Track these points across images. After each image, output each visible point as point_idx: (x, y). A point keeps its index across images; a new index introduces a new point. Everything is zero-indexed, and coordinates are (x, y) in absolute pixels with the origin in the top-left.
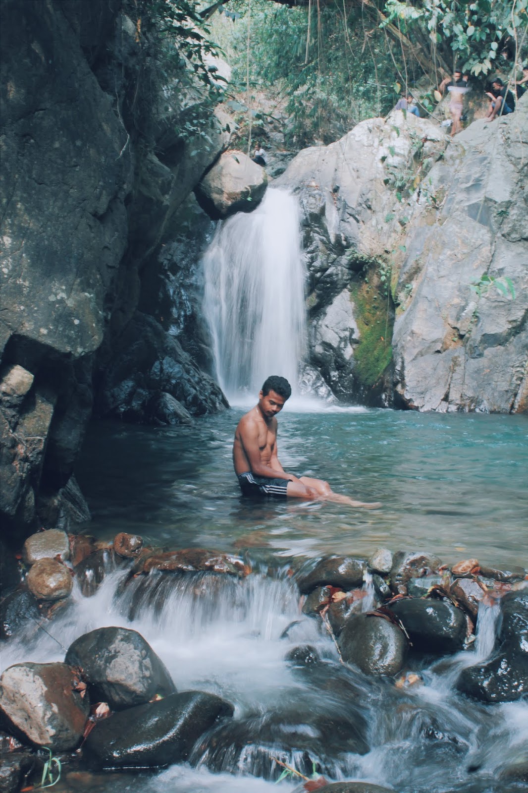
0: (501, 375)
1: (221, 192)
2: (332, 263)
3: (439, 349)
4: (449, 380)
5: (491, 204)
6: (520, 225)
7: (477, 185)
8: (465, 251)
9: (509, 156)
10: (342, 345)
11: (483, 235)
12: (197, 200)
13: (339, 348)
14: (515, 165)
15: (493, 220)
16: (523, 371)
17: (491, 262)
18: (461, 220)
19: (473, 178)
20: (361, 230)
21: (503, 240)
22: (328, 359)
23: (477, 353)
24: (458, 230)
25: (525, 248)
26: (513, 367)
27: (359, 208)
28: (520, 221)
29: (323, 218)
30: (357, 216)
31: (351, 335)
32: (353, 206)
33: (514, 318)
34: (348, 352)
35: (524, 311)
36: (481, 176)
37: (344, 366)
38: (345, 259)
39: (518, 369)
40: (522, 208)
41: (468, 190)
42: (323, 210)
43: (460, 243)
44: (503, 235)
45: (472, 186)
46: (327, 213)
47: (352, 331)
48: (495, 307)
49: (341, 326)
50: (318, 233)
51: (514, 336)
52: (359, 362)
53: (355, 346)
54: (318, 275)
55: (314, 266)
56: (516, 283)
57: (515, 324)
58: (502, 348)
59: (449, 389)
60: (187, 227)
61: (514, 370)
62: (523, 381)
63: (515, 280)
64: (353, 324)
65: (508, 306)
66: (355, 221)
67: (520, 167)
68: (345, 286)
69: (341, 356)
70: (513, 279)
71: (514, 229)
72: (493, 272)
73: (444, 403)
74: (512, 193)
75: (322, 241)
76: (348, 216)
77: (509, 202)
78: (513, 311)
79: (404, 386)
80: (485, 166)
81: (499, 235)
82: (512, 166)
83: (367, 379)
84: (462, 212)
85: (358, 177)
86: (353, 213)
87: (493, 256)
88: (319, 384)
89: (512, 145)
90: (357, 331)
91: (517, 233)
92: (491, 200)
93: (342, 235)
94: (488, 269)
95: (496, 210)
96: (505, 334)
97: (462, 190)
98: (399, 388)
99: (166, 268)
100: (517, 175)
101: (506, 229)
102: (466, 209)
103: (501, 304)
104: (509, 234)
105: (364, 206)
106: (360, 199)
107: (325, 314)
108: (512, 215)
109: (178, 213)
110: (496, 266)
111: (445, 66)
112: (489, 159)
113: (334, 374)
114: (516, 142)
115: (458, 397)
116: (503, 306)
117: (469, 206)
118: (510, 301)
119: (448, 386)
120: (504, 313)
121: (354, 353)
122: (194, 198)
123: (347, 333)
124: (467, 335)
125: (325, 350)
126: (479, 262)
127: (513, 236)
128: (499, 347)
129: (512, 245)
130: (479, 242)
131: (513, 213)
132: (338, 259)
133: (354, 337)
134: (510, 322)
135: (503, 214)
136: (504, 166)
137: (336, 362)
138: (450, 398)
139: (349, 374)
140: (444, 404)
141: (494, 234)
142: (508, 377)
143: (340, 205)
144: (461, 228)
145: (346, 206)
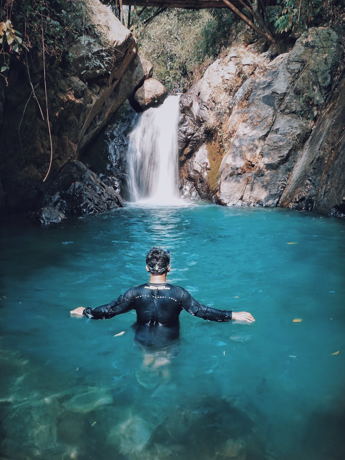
0: (272, 186)
1: (142, 99)
2: (196, 131)
3: (240, 172)
4: (244, 189)
5: (275, 95)
6: (290, 105)
7: (269, 85)
8: (259, 120)
9: (288, 69)
10: (202, 171)
11: (269, 111)
12: (129, 103)
13: (201, 172)
14: (291, 74)
15: (276, 104)
16: (285, 183)
17: (272, 125)
18: (258, 104)
19: (267, 82)
20: (209, 113)
21: (281, 114)
22: (196, 178)
23: (260, 174)
24: (256, 110)
25: (292, 117)
26: (279, 181)
27: (208, 102)
28: (291, 103)
29: (191, 108)
30: (207, 106)
31: (206, 166)
32: (206, 102)
33: (282, 155)
34: (205, 174)
35: (288, 151)
36: (272, 81)
37: (203, 181)
38: (202, 128)
39: (283, 182)
40: (292, 96)
41: (264, 89)
42: (191, 104)
43: (256, 117)
44: (281, 111)
45: (266, 86)
46: (193, 106)
47: (207, 164)
48: (272, 149)
49: (202, 162)
50: (189, 116)
51: (282, 164)
52: (210, 179)
53: (208, 171)
54: (189, 137)
55: (187, 133)
56: (285, 136)
57: (282, 158)
58: (275, 171)
59: (244, 193)
60: (123, 117)
61: (280, 183)
62: (285, 188)
63: (285, 135)
64: (207, 161)
65: (278, 149)
66: (207, 109)
67: (293, 74)
68: (204, 142)
69: (201, 176)
70: (284, 134)
71: (286, 107)
72: (273, 130)
73: (240, 200)
74: (288, 88)
75: (191, 120)
76: (204, 107)
77: (286, 93)
78: (282, 152)
79: (220, 192)
80: (275, 75)
81: (279, 111)
82: (289, 74)
83: (213, 187)
84: (259, 100)
85: (210, 87)
86: (206, 105)
87: (274, 122)
88: (192, 190)
89: (290, 63)
90: (209, 164)
91: (288, 109)
92: (275, 93)
93: (200, 116)
94: (270, 129)
95: (278, 98)
96: (276, 163)
97: (261, 89)
98: (218, 193)
99: (109, 137)
100: (291, 78)
101: (282, 107)
102: (262, 98)
103: (276, 147)
104: (284, 110)
105: (211, 101)
106: (209, 97)
107: (195, 156)
108: (286, 100)
109: (119, 110)
110: (275, 127)
111: (269, 32)
112: (278, 72)
113: (199, 185)
114: (293, 61)
115: (248, 197)
116: (277, 148)
117: (263, 97)
118: (280, 146)
119: (243, 192)
120: (277, 152)
121: (208, 175)
122: (128, 102)
123: (205, 165)
124: (256, 165)
125: (195, 174)
126: (265, 126)
127: (287, 111)
128: (273, 170)
129: (285, 116)
130: (267, 115)
131: (287, 98)
132: (199, 129)
133: (208, 167)
134: (280, 157)
135: (282, 100)
136: (285, 74)
137: (200, 179)
138: (243, 199)
139: (205, 185)
140: (240, 202)
141: (275, 110)
142: (276, 186)
143: (200, 101)
144: (258, 109)
145: (202, 102)
